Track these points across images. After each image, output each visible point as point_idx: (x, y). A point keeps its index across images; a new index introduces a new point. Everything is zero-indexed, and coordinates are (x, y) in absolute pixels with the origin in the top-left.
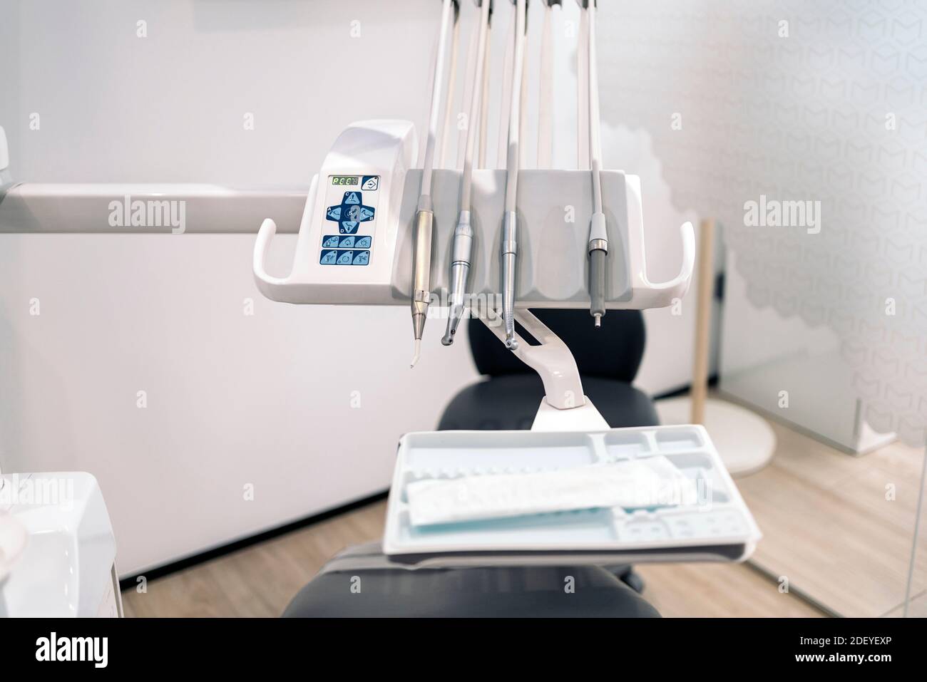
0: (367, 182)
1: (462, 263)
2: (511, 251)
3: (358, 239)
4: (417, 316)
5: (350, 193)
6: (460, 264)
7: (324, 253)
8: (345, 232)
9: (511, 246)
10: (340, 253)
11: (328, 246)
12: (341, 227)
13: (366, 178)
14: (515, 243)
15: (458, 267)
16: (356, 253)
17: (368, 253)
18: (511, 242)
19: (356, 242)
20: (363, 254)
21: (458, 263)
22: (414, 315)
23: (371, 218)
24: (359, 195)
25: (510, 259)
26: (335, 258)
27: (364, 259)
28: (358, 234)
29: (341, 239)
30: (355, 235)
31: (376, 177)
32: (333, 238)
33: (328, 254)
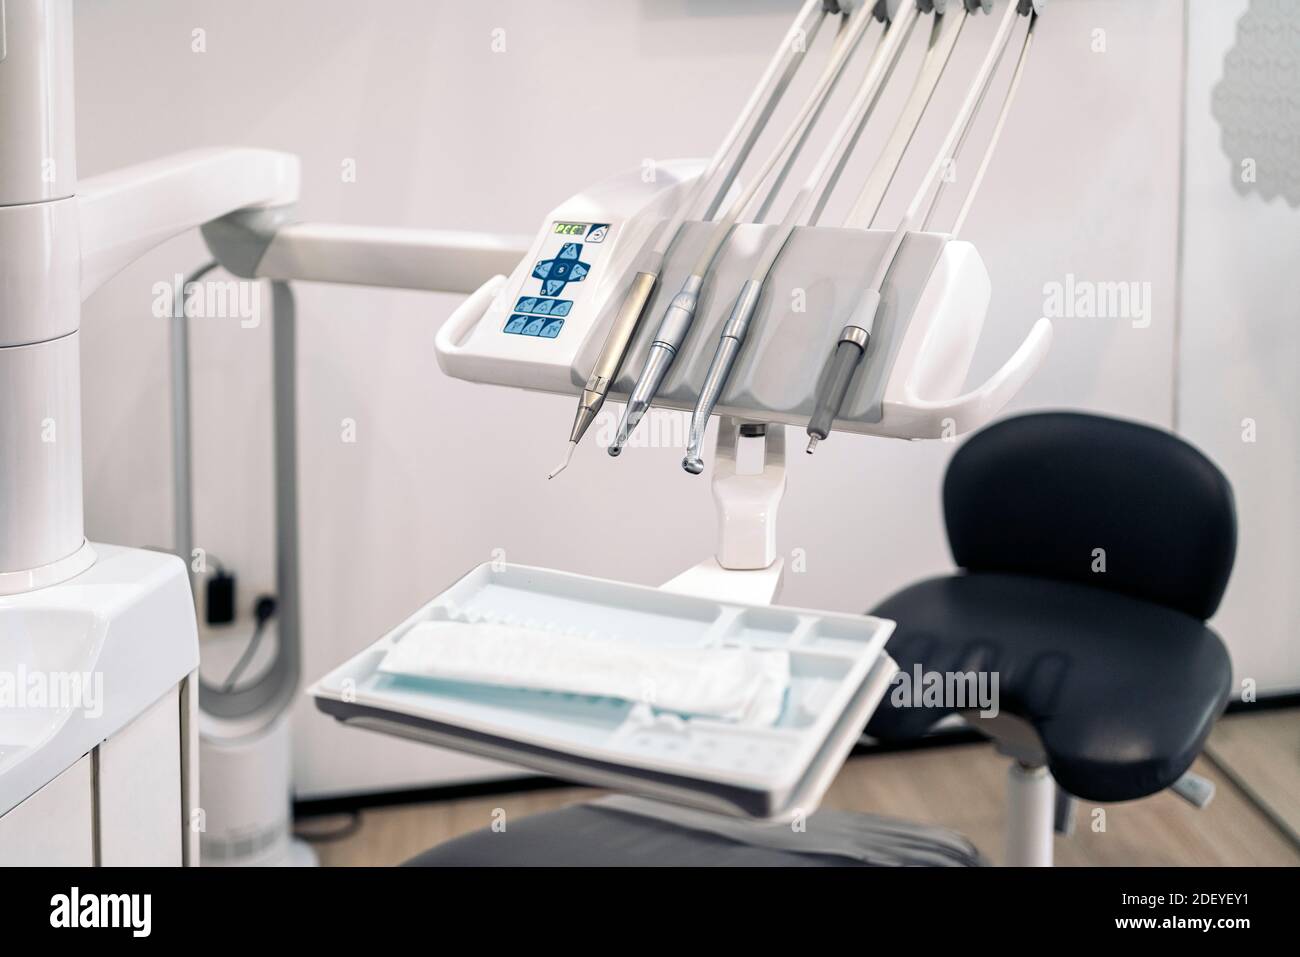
0: (595, 232)
1: (665, 345)
2: (734, 334)
3: (557, 303)
4: (583, 410)
5: (571, 244)
6: (661, 346)
7: (514, 318)
8: (546, 294)
9: (736, 327)
10: (531, 319)
11: (520, 310)
12: (544, 287)
13: (595, 226)
14: (743, 324)
15: (657, 350)
16: (548, 321)
17: (562, 322)
18: (738, 322)
19: (553, 307)
20: (555, 324)
21: (659, 344)
22: (580, 408)
23: (582, 278)
24: (579, 247)
25: (729, 346)
26: (522, 326)
27: (555, 330)
28: (558, 298)
29: (540, 301)
30: (557, 298)
31: (607, 226)
32: (530, 300)
33: (516, 321)
